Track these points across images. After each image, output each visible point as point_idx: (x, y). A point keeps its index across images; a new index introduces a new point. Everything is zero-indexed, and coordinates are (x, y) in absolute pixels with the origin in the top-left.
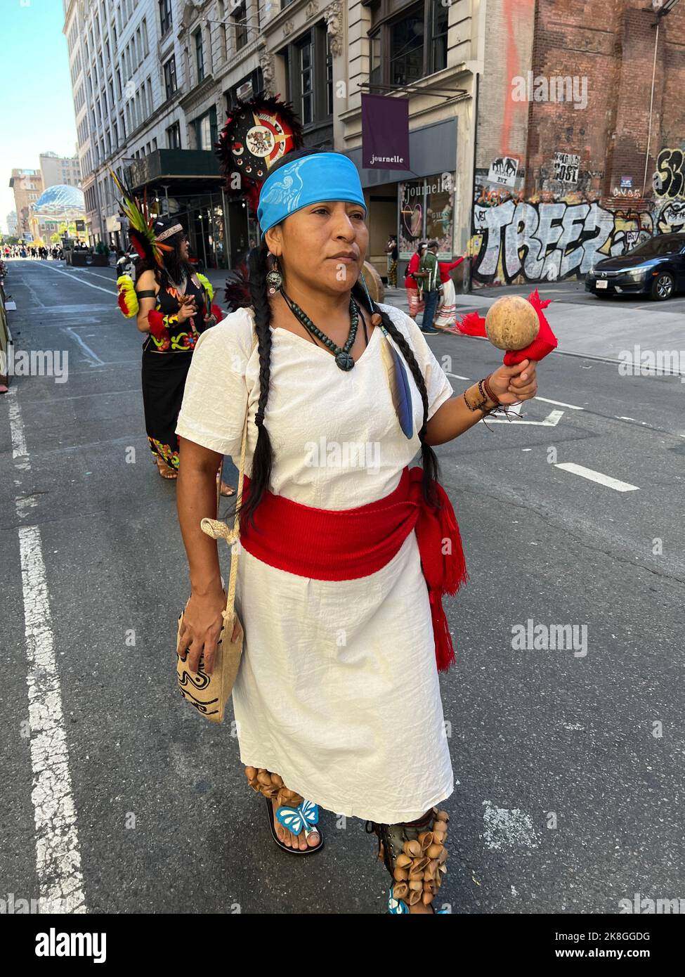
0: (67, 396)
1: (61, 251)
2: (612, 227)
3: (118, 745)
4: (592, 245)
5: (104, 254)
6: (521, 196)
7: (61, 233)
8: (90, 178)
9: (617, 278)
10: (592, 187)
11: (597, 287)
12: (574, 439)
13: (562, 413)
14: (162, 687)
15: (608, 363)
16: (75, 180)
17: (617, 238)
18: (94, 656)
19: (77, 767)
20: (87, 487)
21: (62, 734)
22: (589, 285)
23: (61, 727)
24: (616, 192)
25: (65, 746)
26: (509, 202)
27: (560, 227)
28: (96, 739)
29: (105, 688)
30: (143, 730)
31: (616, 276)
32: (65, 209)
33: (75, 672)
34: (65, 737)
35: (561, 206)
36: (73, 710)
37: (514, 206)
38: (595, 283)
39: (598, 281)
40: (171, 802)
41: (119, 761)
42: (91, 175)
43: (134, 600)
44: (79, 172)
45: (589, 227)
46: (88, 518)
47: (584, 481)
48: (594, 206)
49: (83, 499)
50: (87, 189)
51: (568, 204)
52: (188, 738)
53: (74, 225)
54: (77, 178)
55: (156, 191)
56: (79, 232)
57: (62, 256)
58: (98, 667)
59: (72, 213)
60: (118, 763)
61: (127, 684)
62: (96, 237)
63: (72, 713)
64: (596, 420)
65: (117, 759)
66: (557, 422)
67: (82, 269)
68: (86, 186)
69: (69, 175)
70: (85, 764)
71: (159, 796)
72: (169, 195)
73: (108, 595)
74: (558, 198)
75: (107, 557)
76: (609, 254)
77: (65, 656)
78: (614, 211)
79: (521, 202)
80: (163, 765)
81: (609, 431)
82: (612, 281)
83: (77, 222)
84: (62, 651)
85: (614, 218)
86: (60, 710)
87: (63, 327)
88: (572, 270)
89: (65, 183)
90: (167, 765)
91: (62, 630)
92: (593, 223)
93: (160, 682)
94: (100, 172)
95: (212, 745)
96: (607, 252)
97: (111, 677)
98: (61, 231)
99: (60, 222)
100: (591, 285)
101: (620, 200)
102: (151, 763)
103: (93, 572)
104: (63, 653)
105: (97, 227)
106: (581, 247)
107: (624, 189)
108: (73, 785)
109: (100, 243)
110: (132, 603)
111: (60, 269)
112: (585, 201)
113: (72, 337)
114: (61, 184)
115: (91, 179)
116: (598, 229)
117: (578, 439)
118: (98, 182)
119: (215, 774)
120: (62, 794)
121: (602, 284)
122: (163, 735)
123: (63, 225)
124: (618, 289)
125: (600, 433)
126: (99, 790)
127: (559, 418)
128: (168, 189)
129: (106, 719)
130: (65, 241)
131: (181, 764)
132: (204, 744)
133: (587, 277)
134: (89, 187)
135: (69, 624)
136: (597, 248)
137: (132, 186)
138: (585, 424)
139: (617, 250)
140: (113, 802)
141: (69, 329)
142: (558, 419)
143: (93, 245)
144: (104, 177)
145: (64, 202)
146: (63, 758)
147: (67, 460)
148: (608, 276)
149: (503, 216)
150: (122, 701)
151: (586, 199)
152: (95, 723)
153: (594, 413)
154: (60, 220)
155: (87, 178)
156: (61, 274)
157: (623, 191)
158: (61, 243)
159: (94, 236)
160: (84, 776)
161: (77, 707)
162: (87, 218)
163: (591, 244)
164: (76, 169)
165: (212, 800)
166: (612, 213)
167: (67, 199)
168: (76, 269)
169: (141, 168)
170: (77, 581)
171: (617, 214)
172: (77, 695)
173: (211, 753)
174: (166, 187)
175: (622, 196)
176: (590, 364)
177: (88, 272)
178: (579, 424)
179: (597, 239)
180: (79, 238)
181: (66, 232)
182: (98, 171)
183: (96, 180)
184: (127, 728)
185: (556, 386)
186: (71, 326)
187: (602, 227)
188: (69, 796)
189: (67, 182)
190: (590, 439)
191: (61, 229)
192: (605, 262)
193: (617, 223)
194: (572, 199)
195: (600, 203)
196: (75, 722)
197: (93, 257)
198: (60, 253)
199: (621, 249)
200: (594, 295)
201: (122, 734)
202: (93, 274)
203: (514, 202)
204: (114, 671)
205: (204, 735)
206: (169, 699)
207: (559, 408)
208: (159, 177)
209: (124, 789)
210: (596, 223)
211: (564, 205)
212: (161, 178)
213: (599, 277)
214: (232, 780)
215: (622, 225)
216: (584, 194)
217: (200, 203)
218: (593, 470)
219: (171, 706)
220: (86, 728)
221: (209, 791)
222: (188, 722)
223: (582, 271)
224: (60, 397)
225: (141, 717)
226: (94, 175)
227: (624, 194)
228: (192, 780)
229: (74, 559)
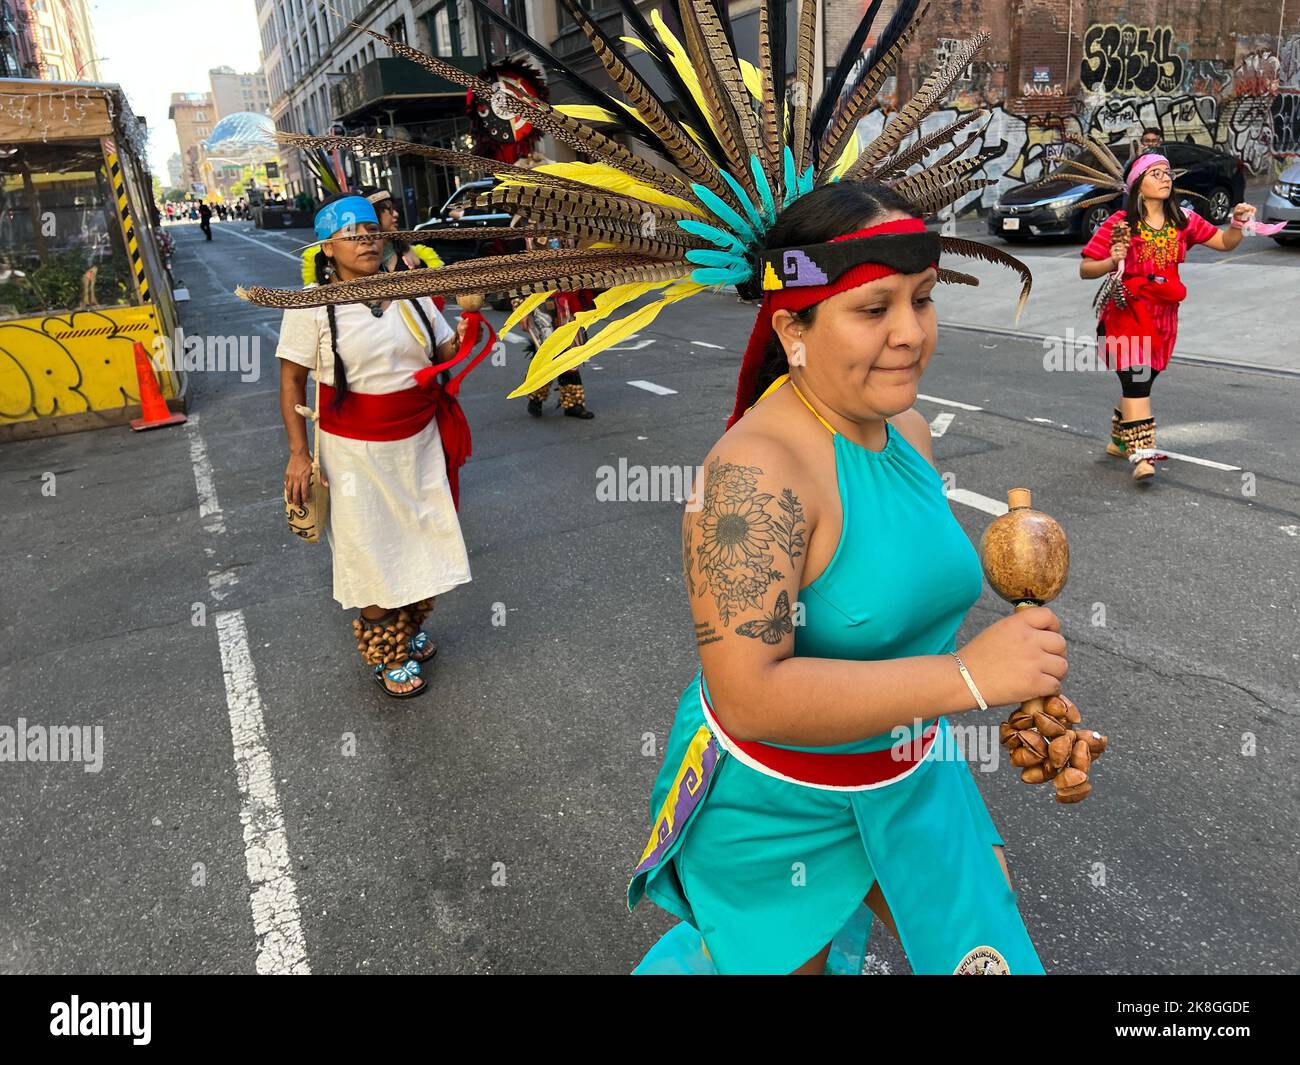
0: (269, 424)
1: (246, 208)
2: (1024, 139)
3: (362, 895)
4: (997, 167)
5: (308, 209)
6: (892, 102)
7: (245, 182)
8: (283, 102)
9: (1032, 215)
10: (993, 85)
11: (1005, 227)
12: (966, 454)
13: (951, 416)
14: (416, 819)
15: (1021, 340)
16: (262, 105)
17: (1031, 155)
18: (325, 783)
19: (311, 926)
20: (303, 553)
21: (290, 885)
22: (994, 226)
23: (289, 875)
24: (1027, 89)
25: (294, 900)
26: (876, 113)
27: (951, 144)
28: (334, 890)
29: (342, 823)
30: (394, 875)
31: (1029, 212)
32: (250, 147)
33: (303, 805)
34: (294, 889)
35: (951, 114)
36: (304, 854)
37: (883, 117)
38: (1002, 223)
39: (1005, 220)
40: (433, 965)
41: (365, 916)
42: (283, 98)
43: (375, 707)
44: (266, 93)
45: (992, 141)
46: (307, 596)
47: (979, 515)
48: (998, 111)
49: (299, 571)
50: (278, 118)
51: (961, 110)
52: (452, 884)
53: (263, 169)
54: (264, 101)
55: (377, 118)
56: (271, 179)
57: (248, 214)
58: (332, 796)
59: (260, 152)
60: (364, 919)
61: (370, 817)
62: (296, 185)
63: (301, 858)
64: (998, 424)
65: (363, 914)
66: (943, 431)
67: (278, 234)
68: (277, 113)
69: (251, 97)
70: (323, 922)
71: (417, 958)
72: (395, 123)
73: (340, 701)
74: (946, 103)
75: (336, 649)
76: (1022, 179)
77: (288, 784)
78: (1026, 117)
79: (893, 111)
80: (422, 919)
81: (1016, 440)
82: (1026, 219)
83: (268, 165)
84: (284, 778)
85: (1027, 128)
86: (286, 854)
87: (256, 323)
88: (971, 203)
89: (248, 110)
90: (427, 918)
91: (282, 750)
92: (996, 135)
93: (413, 813)
94: (296, 93)
95: (483, 891)
96: (1019, 176)
97: (349, 809)
98: (245, 178)
99: (243, 166)
100: (996, 226)
101: (1034, 100)
102: (405, 917)
103: (318, 671)
104: (285, 781)
105: (296, 171)
106: (981, 171)
107: (1039, 84)
108: (308, 949)
109: (302, 195)
110: (372, 710)
111: (247, 234)
112: (983, 105)
113: (269, 337)
114: (241, 111)
115: (284, 104)
116: (1004, 144)
117: (972, 454)
118: (294, 107)
119: (488, 927)
120: (295, 961)
121: (1011, 224)
122: (420, 880)
123: (248, 170)
124: (1035, 230)
125: (1004, 444)
126: (342, 953)
127: (947, 424)
128: (394, 115)
129: (346, 863)
130: (252, 193)
131: (444, 918)
132: (473, 889)
133: (990, 214)
134: (282, 115)
135: (291, 741)
136: (1005, 170)
137: (343, 112)
138: (983, 432)
139: (1033, 172)
140: (360, 968)
141: (266, 324)
142: (946, 427)
143: (291, 196)
144: (302, 100)
145: (248, 137)
146: (294, 915)
147: (274, 516)
148: (1019, 212)
149: (868, 133)
150: (365, 840)
151: (985, 101)
152: (331, 869)
153: (996, 414)
154: (244, 163)
155: (279, 103)
156: (249, 242)
157: (1038, 87)
158: (246, 196)
159: (292, 183)
160: (321, 937)
161: (308, 850)
162: (281, 159)
163: (995, 165)
164: (262, 88)
165: (485, 960)
166: (1024, 120)
167: (251, 133)
168: (270, 234)
169: (353, 87)
170: (297, 684)
171: (1031, 121)
172: (307, 834)
173: (483, 901)
174: (390, 112)
175: (1036, 96)
176: (996, 341)
177: (287, 238)
178: (975, 431)
179: (1004, 158)
180: (271, 188)
181: (252, 180)
182: (293, 91)
183: (291, 104)
184: (373, 873)
185: (947, 377)
186: (268, 320)
187: (1010, 139)
188: (304, 962)
189: (251, 108)
190: (990, 453)
191: (245, 176)
192: (1015, 192)
193: (1031, 134)
194: (966, 102)
195: (1005, 107)
196: (306, 868)
197: (293, 216)
198: (245, 210)
199: (1039, 171)
200: (1002, 240)
201: (367, 881)
202: (294, 239)
203: (883, 112)
204: (353, 801)
205: (472, 879)
206: (426, 834)
207: (948, 409)
208: (380, 98)
209: (373, 951)
210: (1000, 135)
211: (954, 113)
212: (382, 100)
213: (1007, 214)
214: (509, 934)
215: (1039, 136)
216: (981, 95)
217: (440, 131)
218: (991, 498)
219: (428, 844)
220: (321, 877)
221: (481, 949)
222: (451, 864)
223: (985, 203)
224: (259, 426)
225: (390, 858)
226: (287, 98)
227: (1038, 91)
228: (459, 936)
229: (292, 653)
